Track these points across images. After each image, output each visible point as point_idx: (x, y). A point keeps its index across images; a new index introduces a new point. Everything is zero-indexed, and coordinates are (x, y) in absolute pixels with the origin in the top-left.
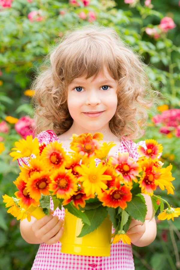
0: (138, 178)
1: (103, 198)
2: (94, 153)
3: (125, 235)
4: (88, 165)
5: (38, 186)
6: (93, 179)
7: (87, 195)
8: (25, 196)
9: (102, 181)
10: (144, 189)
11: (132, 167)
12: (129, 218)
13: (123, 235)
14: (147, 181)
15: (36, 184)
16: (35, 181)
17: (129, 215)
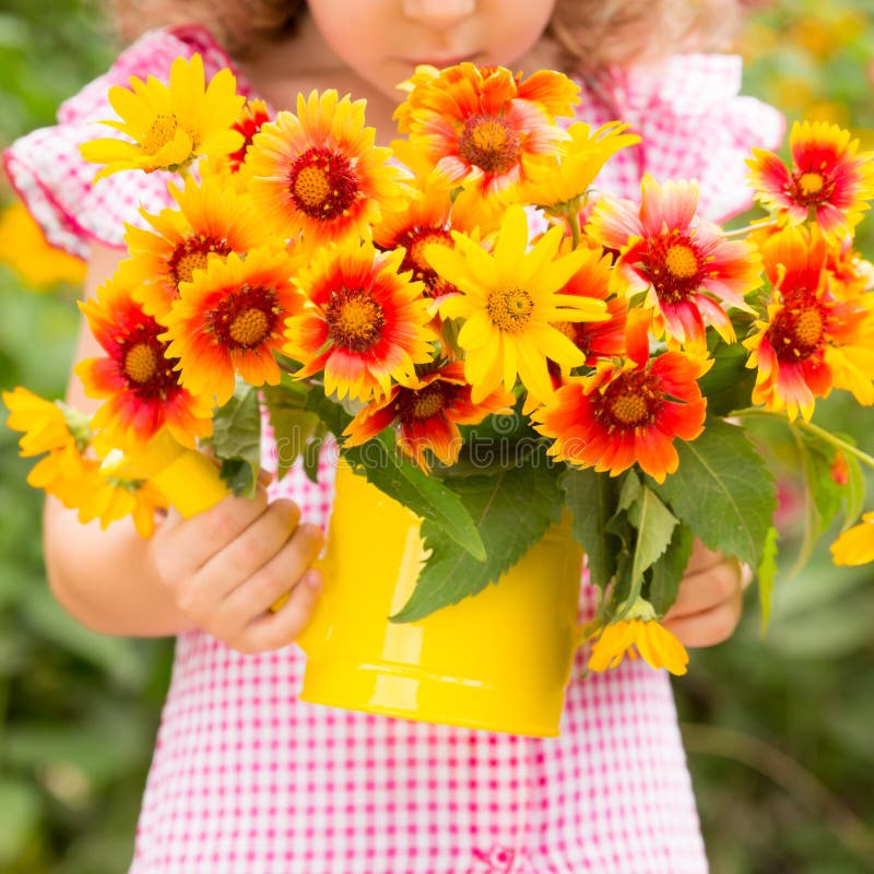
0: (741, 322)
1: (556, 420)
2: (515, 172)
3: (654, 627)
4: (490, 239)
5: (223, 329)
6: (508, 312)
7: (476, 397)
8: (133, 384)
9: (559, 326)
10: (768, 383)
11: (710, 259)
12: (678, 536)
13: (646, 623)
14: (787, 341)
15: (218, 315)
16: (212, 298)
17: (677, 522)
